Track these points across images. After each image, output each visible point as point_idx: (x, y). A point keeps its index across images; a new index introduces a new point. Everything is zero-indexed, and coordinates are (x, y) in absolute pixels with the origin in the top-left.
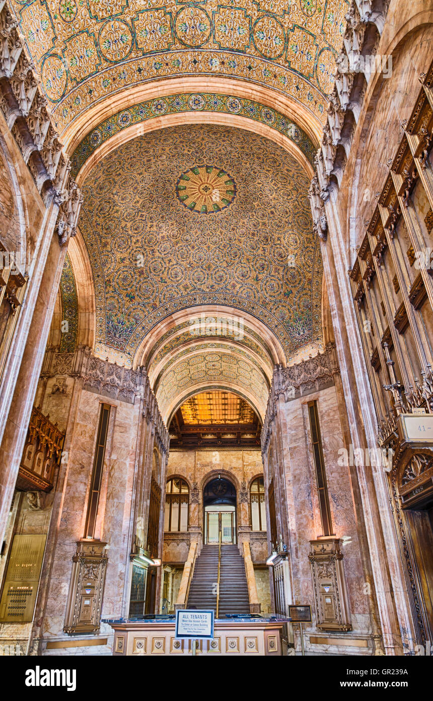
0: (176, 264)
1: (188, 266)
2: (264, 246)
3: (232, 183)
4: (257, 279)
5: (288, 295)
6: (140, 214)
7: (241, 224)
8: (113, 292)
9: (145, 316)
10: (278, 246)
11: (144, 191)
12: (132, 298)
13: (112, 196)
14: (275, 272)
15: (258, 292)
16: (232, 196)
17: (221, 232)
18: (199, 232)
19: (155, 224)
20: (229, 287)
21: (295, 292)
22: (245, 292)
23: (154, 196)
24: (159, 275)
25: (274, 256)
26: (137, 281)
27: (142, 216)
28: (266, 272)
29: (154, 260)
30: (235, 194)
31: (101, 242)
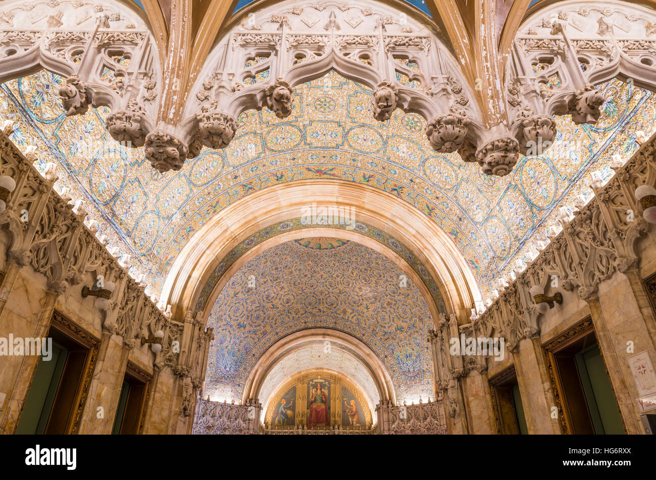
4: (236, 294)
5: (241, 327)
10: (275, 291)
14: (251, 302)
15: (225, 305)
21: (248, 328)
28: (246, 295)
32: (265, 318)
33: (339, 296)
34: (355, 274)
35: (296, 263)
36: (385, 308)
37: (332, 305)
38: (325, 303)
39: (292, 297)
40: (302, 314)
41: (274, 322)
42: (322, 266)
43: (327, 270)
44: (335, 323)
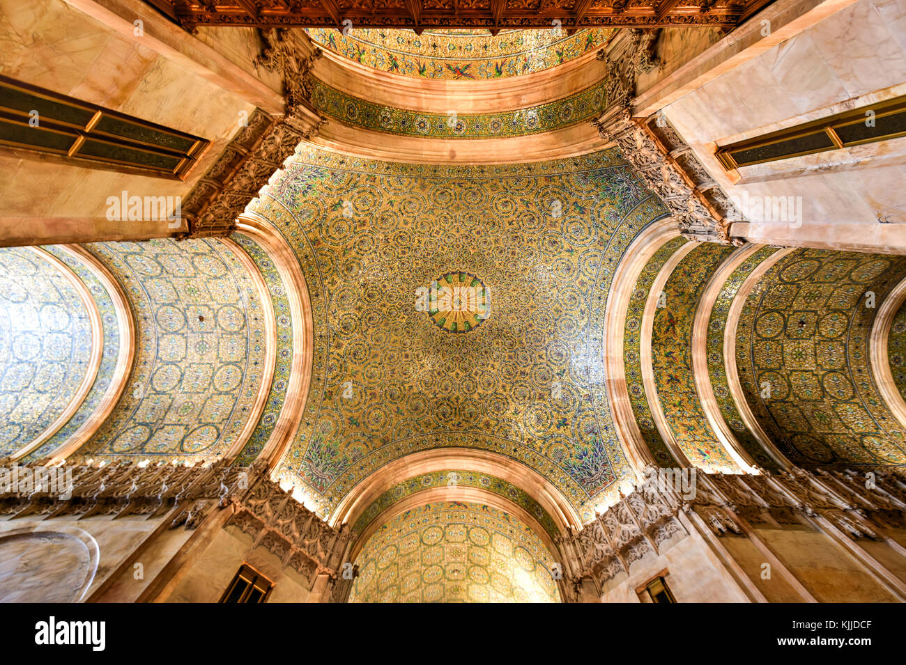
0: (547, 350)
1: (552, 337)
2: (525, 240)
3: (450, 276)
4: (570, 251)
5: (581, 208)
6: (473, 375)
7: (502, 268)
8: (544, 443)
9: (594, 416)
10: (521, 223)
11: (447, 365)
12: (564, 423)
13: (435, 400)
14: (555, 226)
15: (588, 251)
16: (466, 276)
17: (514, 290)
18: (513, 315)
19: (491, 362)
20: (584, 290)
21: (573, 199)
22: (590, 270)
23: (457, 355)
24: (553, 376)
25: (535, 228)
26: (549, 405)
27: (476, 374)
28: (559, 239)
29: (533, 376)
30: (464, 273)
31: (481, 429)
32: (543, 196)
33: (433, 205)
34: (416, 241)
35: (488, 254)
36: (366, 215)
37: (442, 193)
38: (453, 194)
39: (500, 207)
40: (487, 182)
41: (531, 185)
42: (458, 246)
43: (452, 240)
44: (435, 171)
